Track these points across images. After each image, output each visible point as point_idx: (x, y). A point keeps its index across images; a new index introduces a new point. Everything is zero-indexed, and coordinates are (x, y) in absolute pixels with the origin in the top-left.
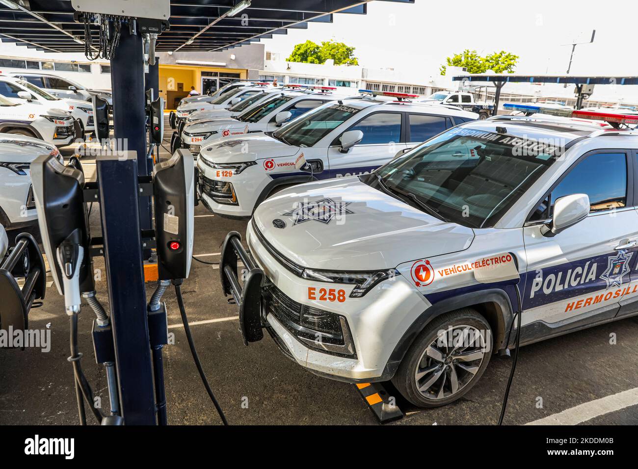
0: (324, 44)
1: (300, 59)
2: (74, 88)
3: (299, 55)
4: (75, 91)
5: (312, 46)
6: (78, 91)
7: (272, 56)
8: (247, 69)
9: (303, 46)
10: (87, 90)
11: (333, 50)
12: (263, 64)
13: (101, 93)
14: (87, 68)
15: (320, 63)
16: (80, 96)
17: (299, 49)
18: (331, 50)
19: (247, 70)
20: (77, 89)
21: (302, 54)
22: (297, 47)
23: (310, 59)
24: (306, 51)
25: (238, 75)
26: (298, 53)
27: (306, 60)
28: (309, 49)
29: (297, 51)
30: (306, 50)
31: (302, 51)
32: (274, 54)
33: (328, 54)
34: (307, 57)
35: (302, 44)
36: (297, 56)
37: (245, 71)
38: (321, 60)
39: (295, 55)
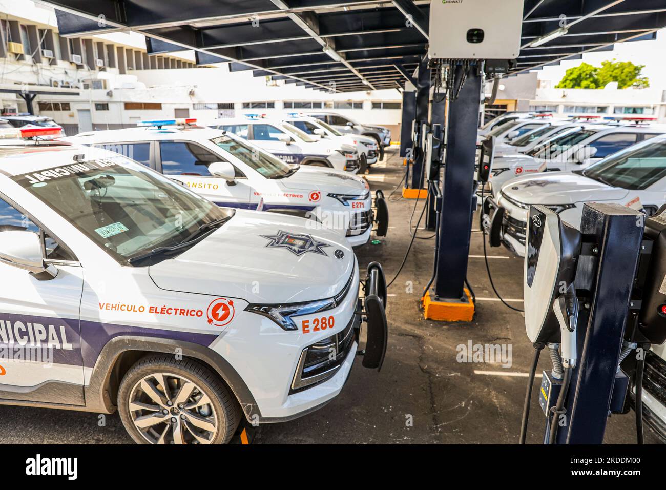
0: (604, 64)
1: (571, 86)
2: (351, 124)
3: (571, 81)
4: (352, 127)
5: (589, 68)
6: (354, 127)
7: (542, 84)
8: (516, 99)
9: (577, 70)
10: (362, 125)
11: (616, 71)
12: (535, 94)
13: (373, 128)
14: (359, 105)
15: (597, 87)
16: (355, 131)
17: (571, 74)
18: (612, 71)
19: (516, 101)
20: (354, 125)
21: (573, 79)
22: (569, 72)
23: (584, 83)
24: (580, 76)
25: (505, 106)
26: (570, 78)
27: (579, 85)
28: (584, 72)
29: (569, 76)
30: (580, 74)
31: (574, 76)
32: (544, 81)
33: (608, 76)
34: (581, 81)
35: (576, 67)
36: (568, 82)
37: (514, 102)
38: (597, 84)
39: (566, 81)
